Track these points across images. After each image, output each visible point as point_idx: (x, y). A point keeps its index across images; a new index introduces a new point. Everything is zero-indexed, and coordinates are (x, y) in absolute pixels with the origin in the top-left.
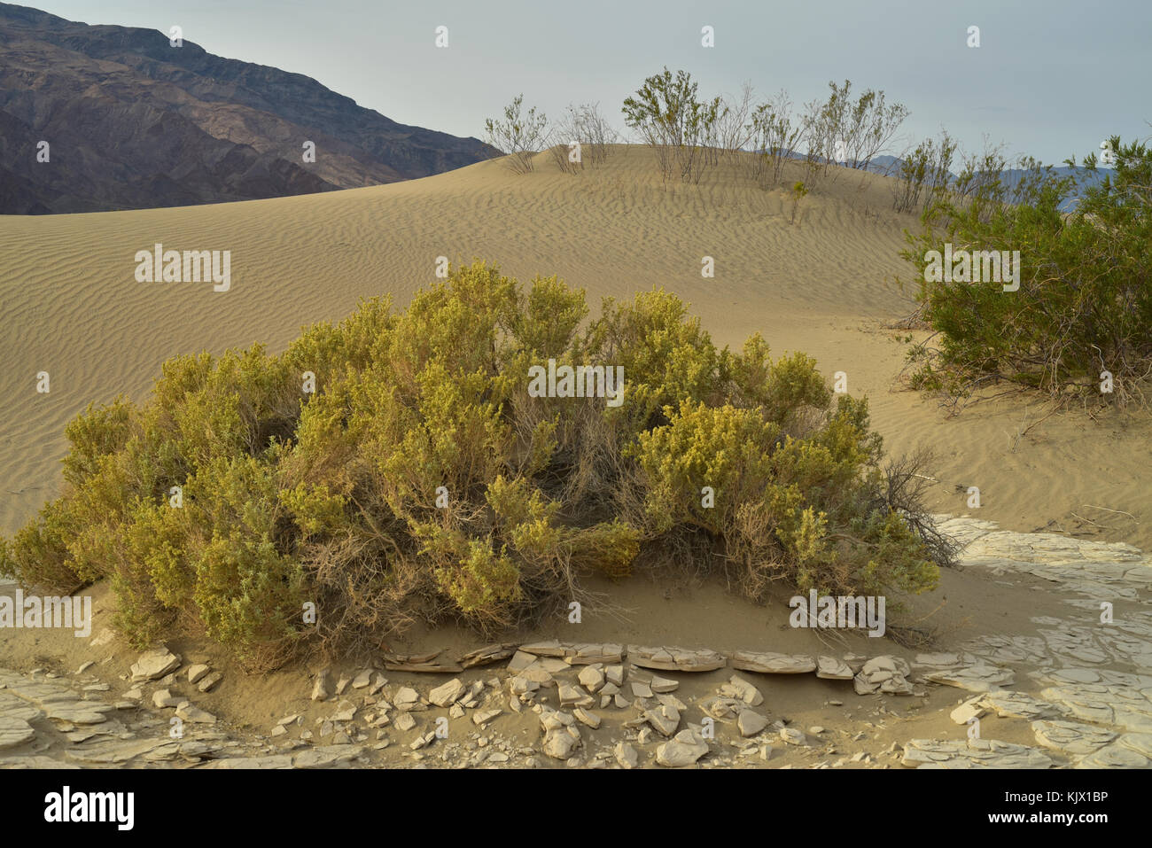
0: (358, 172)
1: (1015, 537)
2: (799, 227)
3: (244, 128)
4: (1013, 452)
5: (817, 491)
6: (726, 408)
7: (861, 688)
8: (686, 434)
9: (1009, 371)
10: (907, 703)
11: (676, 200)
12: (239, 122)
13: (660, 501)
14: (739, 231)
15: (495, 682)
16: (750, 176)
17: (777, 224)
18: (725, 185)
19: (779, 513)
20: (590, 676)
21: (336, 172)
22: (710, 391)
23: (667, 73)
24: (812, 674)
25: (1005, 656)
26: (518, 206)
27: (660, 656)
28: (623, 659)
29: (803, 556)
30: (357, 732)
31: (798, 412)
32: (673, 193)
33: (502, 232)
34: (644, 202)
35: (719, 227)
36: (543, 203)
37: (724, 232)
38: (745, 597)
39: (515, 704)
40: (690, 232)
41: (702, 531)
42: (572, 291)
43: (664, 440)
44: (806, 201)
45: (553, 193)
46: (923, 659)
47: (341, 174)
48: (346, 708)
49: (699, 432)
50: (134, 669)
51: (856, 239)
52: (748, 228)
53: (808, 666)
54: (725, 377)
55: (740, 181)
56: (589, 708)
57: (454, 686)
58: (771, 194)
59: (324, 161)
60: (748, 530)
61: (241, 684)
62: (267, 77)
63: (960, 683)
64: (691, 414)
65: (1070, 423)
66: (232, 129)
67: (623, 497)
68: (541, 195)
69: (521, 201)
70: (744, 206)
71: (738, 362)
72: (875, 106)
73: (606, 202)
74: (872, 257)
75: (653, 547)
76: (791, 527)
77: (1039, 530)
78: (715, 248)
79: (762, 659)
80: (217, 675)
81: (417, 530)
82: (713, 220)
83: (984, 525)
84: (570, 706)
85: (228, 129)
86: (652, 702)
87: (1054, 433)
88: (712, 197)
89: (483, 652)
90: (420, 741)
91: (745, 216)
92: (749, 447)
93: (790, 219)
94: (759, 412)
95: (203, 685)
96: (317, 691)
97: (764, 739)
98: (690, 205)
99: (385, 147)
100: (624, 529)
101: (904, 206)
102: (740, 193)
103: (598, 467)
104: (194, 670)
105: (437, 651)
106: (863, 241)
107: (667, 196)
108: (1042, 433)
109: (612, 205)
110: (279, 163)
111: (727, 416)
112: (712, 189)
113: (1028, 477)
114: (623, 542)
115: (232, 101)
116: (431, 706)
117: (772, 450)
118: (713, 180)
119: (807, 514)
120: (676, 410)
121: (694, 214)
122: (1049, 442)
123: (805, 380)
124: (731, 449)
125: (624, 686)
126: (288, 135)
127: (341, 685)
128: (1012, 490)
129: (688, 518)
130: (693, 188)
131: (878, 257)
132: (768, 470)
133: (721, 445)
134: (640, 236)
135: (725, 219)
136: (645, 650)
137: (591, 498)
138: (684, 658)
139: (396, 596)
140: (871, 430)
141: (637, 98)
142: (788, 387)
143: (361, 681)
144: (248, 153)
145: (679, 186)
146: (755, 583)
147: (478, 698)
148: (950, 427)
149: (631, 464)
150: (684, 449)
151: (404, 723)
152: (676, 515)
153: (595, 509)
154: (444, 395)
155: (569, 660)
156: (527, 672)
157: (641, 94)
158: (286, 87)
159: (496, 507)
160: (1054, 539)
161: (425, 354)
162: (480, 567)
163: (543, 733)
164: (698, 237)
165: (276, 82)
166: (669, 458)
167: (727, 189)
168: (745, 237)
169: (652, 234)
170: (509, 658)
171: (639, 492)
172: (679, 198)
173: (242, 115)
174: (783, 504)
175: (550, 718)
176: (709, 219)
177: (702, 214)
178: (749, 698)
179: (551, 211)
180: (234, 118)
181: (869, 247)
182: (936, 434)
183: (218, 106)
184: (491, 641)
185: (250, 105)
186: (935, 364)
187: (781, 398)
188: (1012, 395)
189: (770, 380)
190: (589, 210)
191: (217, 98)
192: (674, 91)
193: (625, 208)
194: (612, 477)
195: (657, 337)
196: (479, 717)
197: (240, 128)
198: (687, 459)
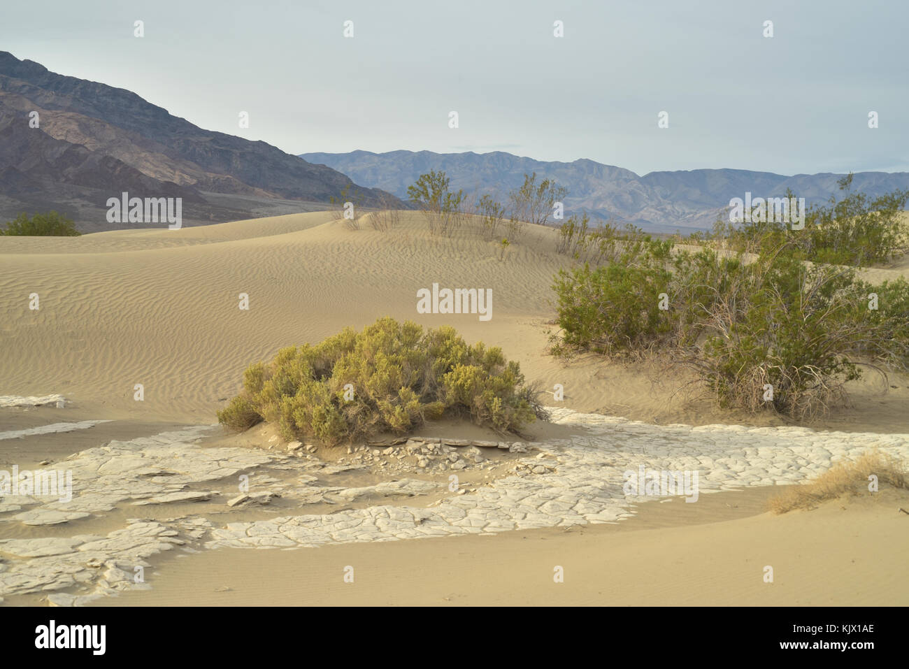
0: (170, 167)
1: (581, 415)
2: (505, 263)
3: (78, 132)
4: (589, 382)
5: (500, 393)
6: (471, 366)
7: (511, 451)
8: (458, 374)
9: (594, 347)
10: (525, 455)
11: (438, 248)
12: (74, 126)
13: (451, 395)
14: (473, 266)
15: (402, 448)
16: (479, 233)
17: (493, 261)
18: (465, 238)
19: (488, 400)
20: (431, 446)
21: (152, 167)
22: (465, 361)
23: (432, 173)
24: (496, 447)
25: (557, 444)
26: (354, 251)
27: (451, 441)
28: (440, 442)
29: (494, 412)
30: (363, 462)
31: (495, 366)
32: (437, 243)
33: (350, 269)
34: (421, 249)
35: (462, 262)
36: (367, 250)
37: (465, 267)
38: (477, 425)
39: (409, 454)
40: (447, 267)
41: (464, 405)
42: (418, 325)
43: (451, 376)
44: (509, 248)
45: (371, 244)
46: (531, 444)
47: (156, 169)
48: (358, 456)
49: (463, 374)
50: (288, 447)
51: (535, 270)
52: (478, 263)
53: (495, 444)
54: (470, 355)
55: (473, 235)
56: (431, 455)
57: (391, 449)
58: (490, 243)
59: (143, 158)
60: (478, 404)
61: (323, 451)
62: (97, 91)
63: (540, 449)
64: (459, 368)
65: (616, 370)
66: (68, 131)
67: (439, 394)
68: (365, 244)
69: (355, 249)
70: (476, 251)
71: (474, 351)
72: (549, 189)
73: (401, 248)
74: (543, 280)
75: (448, 409)
76: (491, 403)
77: (592, 412)
78: (460, 277)
79: (481, 442)
80: (316, 448)
81: (379, 403)
82: (458, 259)
83: (572, 411)
84: (425, 454)
85: (65, 132)
86: (449, 453)
87: (608, 374)
88: (458, 246)
89: (398, 440)
90: (382, 463)
91: (476, 257)
92: (478, 379)
93: (500, 258)
94: (481, 367)
95: (312, 451)
96: (349, 451)
97: (482, 463)
98: (446, 251)
99: (191, 148)
100: (439, 403)
101: (562, 250)
102: (473, 243)
103: (431, 385)
104: (308, 447)
105: (384, 440)
106: (539, 271)
107: (434, 245)
108: (603, 374)
109: (404, 251)
110: (107, 159)
111: (471, 369)
112: (458, 241)
113: (593, 392)
114: (439, 408)
115: (69, 109)
116: (384, 455)
117: (485, 380)
118: (458, 235)
119: (496, 399)
120: (455, 367)
121: (448, 255)
122: (605, 378)
123: (496, 357)
124: (473, 379)
125: (441, 449)
126: (114, 137)
127: (356, 449)
128: (585, 398)
129: (459, 401)
130: (448, 240)
131: (546, 280)
132: (484, 385)
133: (469, 378)
134: (421, 270)
135: (465, 259)
136: (447, 440)
137: (428, 395)
138: (458, 442)
139: (373, 422)
140: (520, 373)
141: (416, 186)
142: (491, 359)
143: (362, 448)
144: (82, 151)
145: (440, 239)
146: (479, 421)
147: (398, 452)
148: (566, 371)
149: (441, 384)
150: (458, 379)
151: (377, 459)
152: (455, 400)
153: (429, 398)
154: (384, 362)
155: (424, 442)
156: (412, 445)
157: (418, 183)
158: (112, 99)
159: (402, 397)
160: (596, 416)
161: (376, 349)
162: (399, 413)
163: (418, 461)
164: (451, 271)
165: (104, 95)
166: (453, 382)
167: (466, 241)
168: (476, 269)
169: (427, 270)
170: (406, 442)
171: (444, 393)
172: (440, 246)
173: (77, 121)
174: (488, 396)
175: (420, 457)
176: (457, 259)
177: (453, 255)
178: (478, 453)
179: (372, 255)
180: (70, 123)
181: (542, 275)
182: (558, 375)
183: (57, 114)
184: (400, 437)
185: (83, 113)
186: (561, 343)
187: (488, 362)
188: (593, 357)
189: (485, 356)
190: (392, 254)
191: (57, 107)
192: (437, 182)
193: (411, 252)
194: (435, 388)
195: (448, 342)
196: (399, 457)
197: (76, 131)
198: (459, 382)
